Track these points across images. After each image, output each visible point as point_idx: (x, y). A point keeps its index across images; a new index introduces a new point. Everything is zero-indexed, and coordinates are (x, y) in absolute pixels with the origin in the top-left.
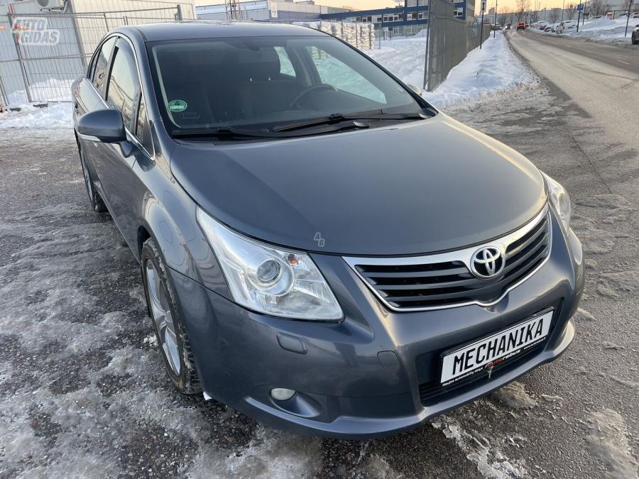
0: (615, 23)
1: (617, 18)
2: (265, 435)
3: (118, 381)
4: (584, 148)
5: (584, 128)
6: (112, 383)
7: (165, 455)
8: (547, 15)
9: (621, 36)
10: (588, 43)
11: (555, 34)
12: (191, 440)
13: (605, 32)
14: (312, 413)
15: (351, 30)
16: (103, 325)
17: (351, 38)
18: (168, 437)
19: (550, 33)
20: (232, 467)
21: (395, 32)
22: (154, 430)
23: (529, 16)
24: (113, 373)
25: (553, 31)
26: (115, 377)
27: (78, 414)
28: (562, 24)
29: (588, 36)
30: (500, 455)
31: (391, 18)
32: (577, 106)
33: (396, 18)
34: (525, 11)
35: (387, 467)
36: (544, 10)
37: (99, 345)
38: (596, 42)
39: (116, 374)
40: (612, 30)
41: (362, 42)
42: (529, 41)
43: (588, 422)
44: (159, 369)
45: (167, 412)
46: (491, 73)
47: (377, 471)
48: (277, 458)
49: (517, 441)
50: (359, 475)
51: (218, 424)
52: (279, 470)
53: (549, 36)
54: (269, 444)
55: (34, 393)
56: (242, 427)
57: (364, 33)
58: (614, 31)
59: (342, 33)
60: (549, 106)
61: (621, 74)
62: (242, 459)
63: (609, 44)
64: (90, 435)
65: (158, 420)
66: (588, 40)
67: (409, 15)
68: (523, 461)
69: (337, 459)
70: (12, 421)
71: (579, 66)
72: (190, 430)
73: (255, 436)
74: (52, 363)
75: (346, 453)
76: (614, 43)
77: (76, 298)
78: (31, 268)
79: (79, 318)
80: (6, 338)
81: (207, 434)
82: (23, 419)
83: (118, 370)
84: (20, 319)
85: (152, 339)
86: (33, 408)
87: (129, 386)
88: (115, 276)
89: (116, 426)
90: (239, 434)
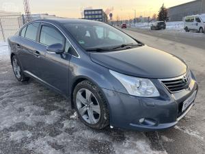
12: (108, 142)
14: (154, 124)
16: (52, 115)
18: (100, 142)
20: (126, 146)
22: (94, 141)
26: (69, 129)
27: (66, 141)
30: (191, 130)
35: (167, 138)
37: (56, 121)
40: (144, 26)
47: (165, 140)
48: (138, 141)
54: (131, 138)
55: (45, 138)
62: (127, 143)
64: (75, 146)
65: (93, 138)
66: (139, 29)
68: (197, 131)
70: (43, 147)
72: (106, 139)
74: (44, 128)
76: (146, 29)
77: (36, 108)
78: (10, 101)
79: (42, 114)
80: (20, 123)
81: (111, 139)
82: (47, 146)
83: (69, 127)
84: (21, 117)
85: (73, 117)
86: (48, 142)
87: (76, 131)
88: (45, 100)
89: (81, 142)
90: (121, 138)
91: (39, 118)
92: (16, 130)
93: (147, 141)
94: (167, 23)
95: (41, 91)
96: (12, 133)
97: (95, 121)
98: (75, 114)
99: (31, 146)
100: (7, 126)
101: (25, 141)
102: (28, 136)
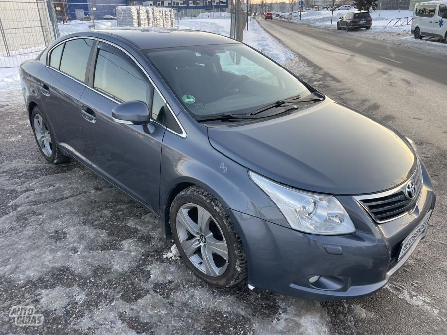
0: (320, 14)
1: (321, 10)
2: (285, 305)
3: (166, 287)
4: (349, 103)
5: (342, 89)
6: (162, 288)
7: (234, 328)
8: (278, 7)
9: (328, 23)
10: (310, 28)
11: (286, 20)
12: (242, 316)
13: (317, 20)
14: (338, 287)
15: (159, 13)
16: (126, 249)
17: (160, 19)
18: (227, 316)
19: (283, 19)
20: (279, 327)
21: (182, 13)
22: (215, 314)
23: (267, 7)
24: (159, 282)
25: (285, 18)
26: (162, 284)
27: (156, 313)
28: (291, 14)
29: (308, 23)
30: (413, 293)
31: (178, 4)
32: (328, 74)
33: (181, 4)
34: (264, 3)
35: (364, 310)
36: (276, 3)
37: (134, 264)
38: (315, 27)
39: (161, 282)
40: (322, 19)
41: (167, 22)
42: (274, 25)
43: (443, 268)
44: (189, 274)
45: (216, 301)
46: (270, 51)
47: (360, 314)
48: (303, 317)
49: (416, 283)
50: (352, 318)
51: (252, 303)
52: (308, 324)
53: (284, 21)
54: (291, 309)
55: (113, 304)
56: (268, 302)
57: (168, 16)
58: (323, 20)
59: (154, 15)
60: (312, 74)
61: (341, 51)
62: (282, 321)
63: (323, 29)
64: (175, 325)
65: (213, 307)
66: (309, 26)
67: (190, 2)
68: (426, 294)
69: (334, 311)
70: (112, 327)
71: (313, 45)
72: (238, 310)
73: (279, 306)
74: (109, 281)
75: (337, 307)
76: (326, 28)
77: (91, 233)
78: (34, 213)
79: (104, 247)
80: (58, 269)
81: (250, 310)
82: (119, 324)
83: (161, 279)
84: (59, 254)
85: (169, 255)
86: (120, 315)
87: (176, 289)
88: (107, 213)
89: (188, 316)
90: (269, 307)
91: (99, 257)
92: (53, 286)
93: (322, 317)
94: (373, 15)
95: (97, 189)
96: (44, 292)
97: (217, 271)
98: (174, 250)
99: (85, 323)
100: (33, 274)
101: (72, 311)
102: (78, 298)
